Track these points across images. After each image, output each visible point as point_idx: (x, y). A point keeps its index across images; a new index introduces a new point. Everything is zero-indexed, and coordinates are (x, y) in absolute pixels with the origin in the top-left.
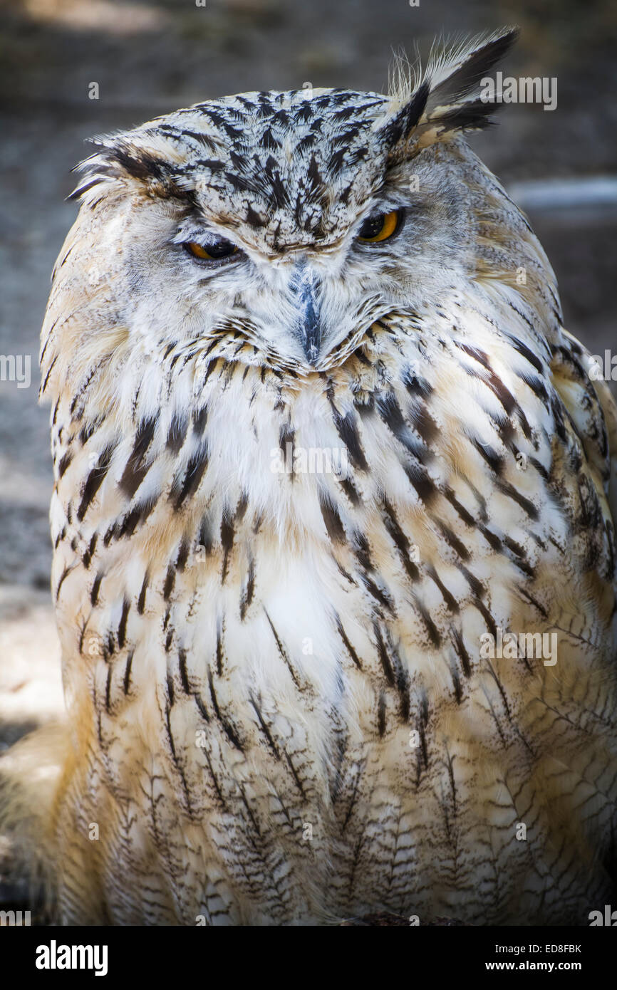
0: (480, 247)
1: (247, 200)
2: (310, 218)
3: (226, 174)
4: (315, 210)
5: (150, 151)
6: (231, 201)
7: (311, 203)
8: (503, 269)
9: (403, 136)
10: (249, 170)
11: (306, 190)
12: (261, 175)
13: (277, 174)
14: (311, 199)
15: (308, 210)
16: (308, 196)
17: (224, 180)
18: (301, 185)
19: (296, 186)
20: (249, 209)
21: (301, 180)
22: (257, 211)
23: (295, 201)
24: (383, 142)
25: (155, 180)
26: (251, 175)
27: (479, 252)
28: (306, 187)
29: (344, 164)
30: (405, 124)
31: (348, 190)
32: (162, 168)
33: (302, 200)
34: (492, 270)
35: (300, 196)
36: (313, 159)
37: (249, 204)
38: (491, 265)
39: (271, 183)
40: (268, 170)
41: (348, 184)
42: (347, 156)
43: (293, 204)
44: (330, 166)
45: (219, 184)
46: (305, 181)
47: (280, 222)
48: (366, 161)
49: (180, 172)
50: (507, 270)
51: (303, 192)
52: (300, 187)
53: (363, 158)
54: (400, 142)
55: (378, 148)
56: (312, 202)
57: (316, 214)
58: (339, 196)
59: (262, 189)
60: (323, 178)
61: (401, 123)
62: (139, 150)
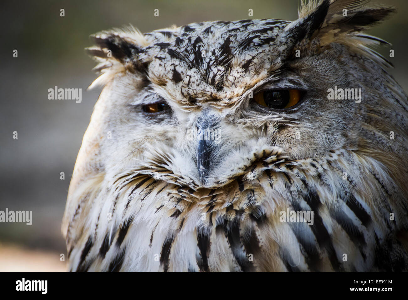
0: (363, 130)
1: (173, 64)
2: (215, 76)
3: (169, 49)
4: (219, 70)
5: (129, 40)
6: (165, 67)
7: (217, 65)
8: (379, 149)
9: (307, 36)
10: (183, 46)
11: (216, 57)
12: (189, 49)
13: (200, 46)
14: (218, 62)
15: (214, 70)
16: (216, 60)
17: (166, 53)
18: (214, 53)
19: (210, 54)
20: (175, 71)
21: (214, 50)
22: (180, 72)
23: (207, 64)
24: (290, 37)
25: (128, 60)
26: (182, 50)
27: (361, 132)
28: (216, 55)
29: (252, 44)
30: (309, 27)
31: (250, 62)
32: (133, 50)
33: (211, 63)
34: (369, 147)
35: (211, 60)
36: (228, 38)
37: (174, 67)
38: (370, 143)
39: (195, 53)
40: (194, 45)
41: (251, 58)
42: (256, 40)
43: (205, 66)
44: (240, 45)
45: (163, 56)
46: (216, 51)
47: (190, 77)
48: (270, 46)
49: (142, 51)
50: (383, 150)
51: (213, 58)
52: (212, 55)
53: (269, 43)
54: (304, 40)
55: (284, 40)
56: (219, 64)
57: (219, 73)
58: (242, 64)
59: (188, 57)
60: (233, 51)
61: (305, 26)
62: (121, 39)
